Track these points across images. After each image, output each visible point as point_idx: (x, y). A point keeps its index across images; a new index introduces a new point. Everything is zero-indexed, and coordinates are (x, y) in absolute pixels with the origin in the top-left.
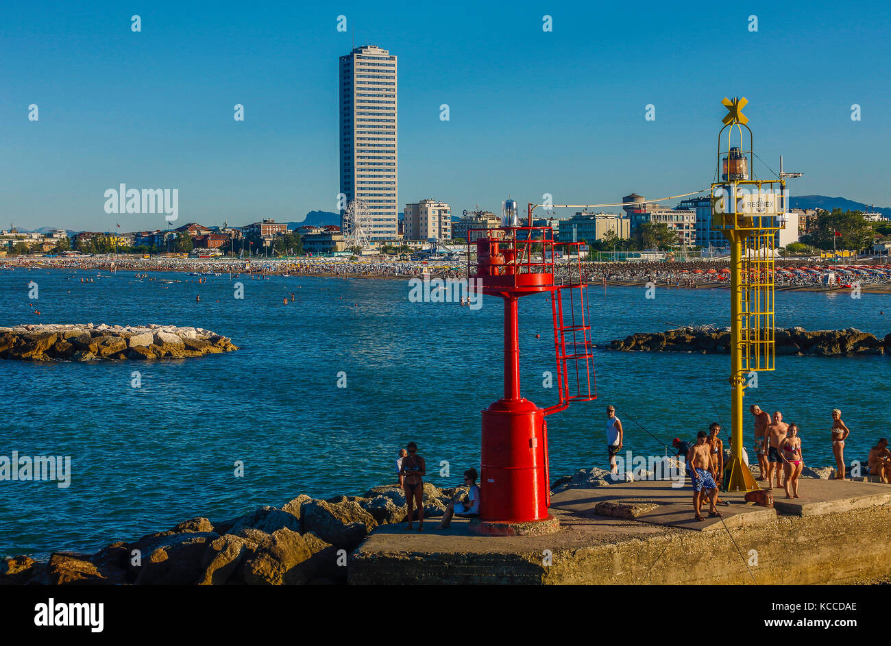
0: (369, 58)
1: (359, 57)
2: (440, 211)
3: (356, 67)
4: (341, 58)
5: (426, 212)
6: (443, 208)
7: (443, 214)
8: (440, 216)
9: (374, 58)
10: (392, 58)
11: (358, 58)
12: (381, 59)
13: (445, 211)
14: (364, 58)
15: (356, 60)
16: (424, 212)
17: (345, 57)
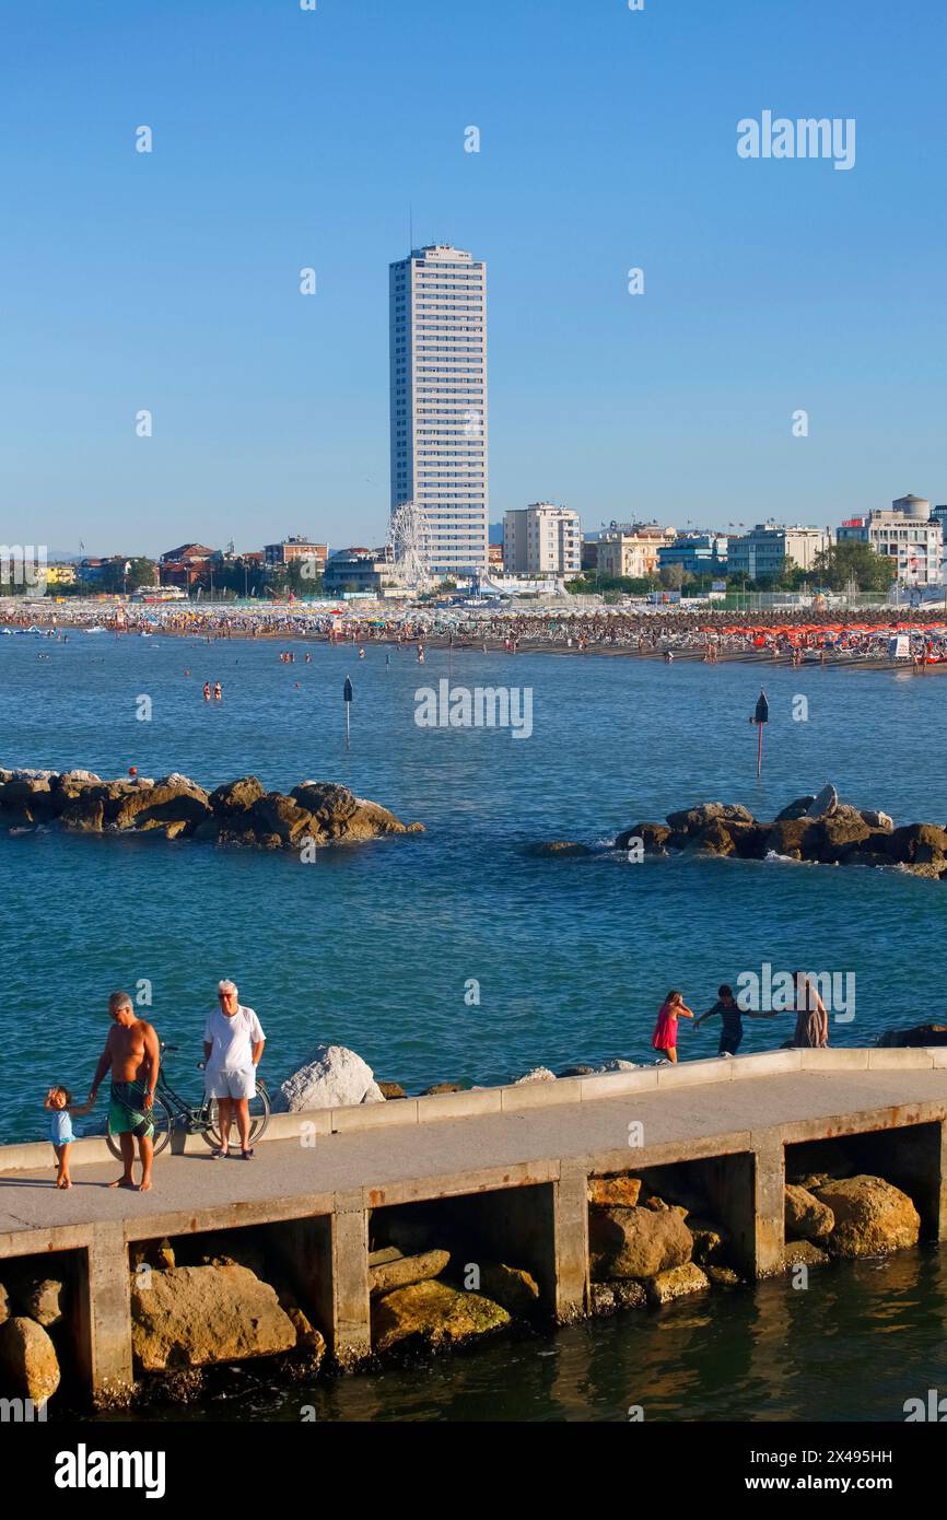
0: (437, 266)
1: (420, 264)
2: (561, 522)
3: (416, 280)
4: (391, 266)
5: (537, 525)
6: (567, 518)
7: (566, 527)
8: (561, 530)
9: (446, 266)
10: (478, 266)
11: (417, 266)
12: (459, 266)
13: (570, 523)
14: (429, 265)
15: (415, 269)
16: (533, 525)
17: (398, 266)
